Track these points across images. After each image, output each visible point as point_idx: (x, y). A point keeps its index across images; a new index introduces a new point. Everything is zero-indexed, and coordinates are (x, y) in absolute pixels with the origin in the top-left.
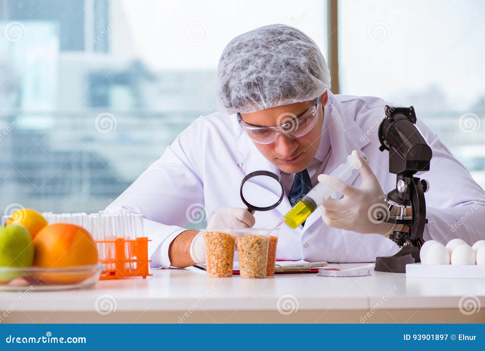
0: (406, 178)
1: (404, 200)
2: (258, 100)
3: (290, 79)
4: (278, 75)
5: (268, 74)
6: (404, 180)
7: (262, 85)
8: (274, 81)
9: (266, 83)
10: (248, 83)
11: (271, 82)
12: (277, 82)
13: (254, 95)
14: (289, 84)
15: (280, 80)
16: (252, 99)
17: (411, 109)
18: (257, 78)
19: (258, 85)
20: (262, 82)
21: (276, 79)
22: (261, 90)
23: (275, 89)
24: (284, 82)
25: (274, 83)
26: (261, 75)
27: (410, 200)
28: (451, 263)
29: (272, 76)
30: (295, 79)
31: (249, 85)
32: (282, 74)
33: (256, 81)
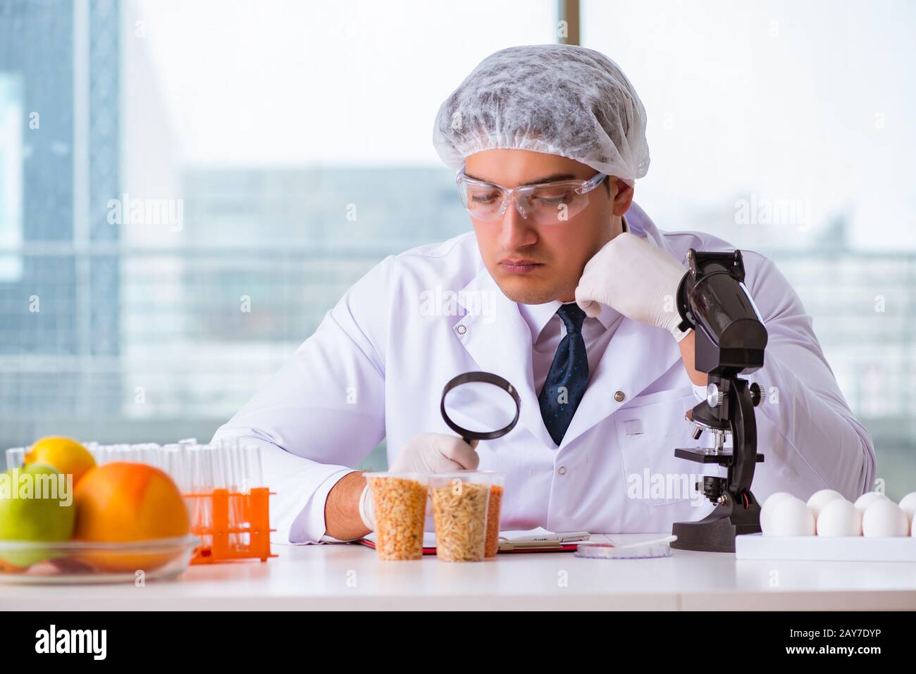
0: (723, 380)
1: (720, 420)
2: (491, 127)
3: (555, 108)
4: (539, 95)
5: (524, 91)
6: (718, 385)
7: (505, 101)
8: (527, 100)
9: (513, 101)
10: (486, 93)
11: (521, 102)
12: (531, 104)
13: (486, 116)
14: (549, 112)
15: (538, 103)
16: (482, 121)
17: (736, 255)
18: (502, 89)
19: (500, 99)
20: (508, 97)
21: (531, 99)
22: (501, 109)
23: (523, 113)
24: (543, 108)
25: (525, 104)
26: (511, 87)
27: (729, 419)
28: (816, 534)
29: (528, 93)
30: (564, 112)
31: (485, 98)
32: (545, 96)
33: (499, 93)
